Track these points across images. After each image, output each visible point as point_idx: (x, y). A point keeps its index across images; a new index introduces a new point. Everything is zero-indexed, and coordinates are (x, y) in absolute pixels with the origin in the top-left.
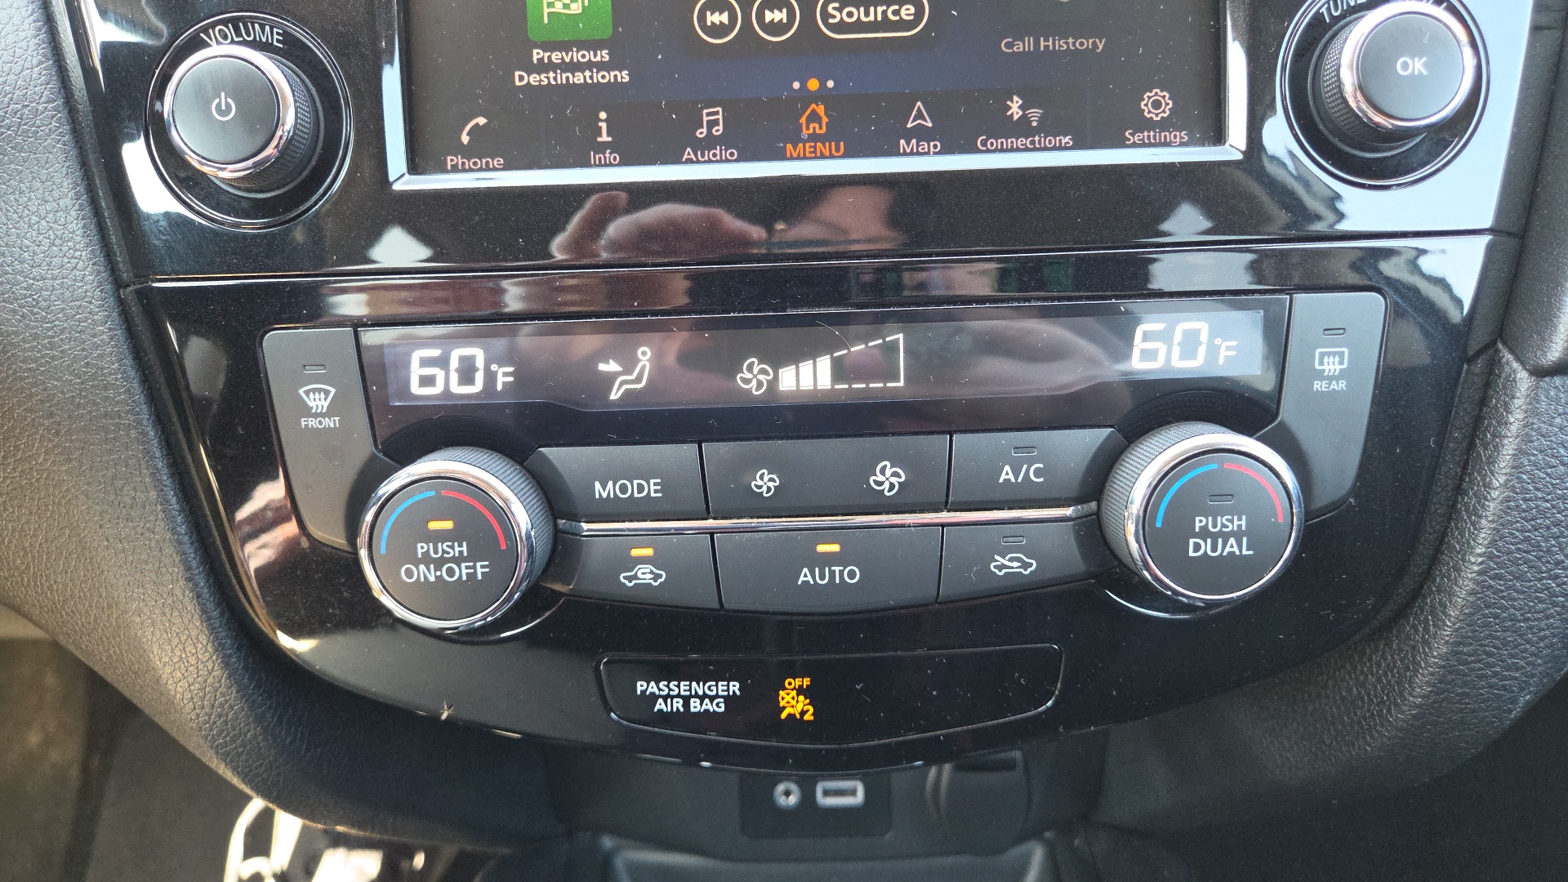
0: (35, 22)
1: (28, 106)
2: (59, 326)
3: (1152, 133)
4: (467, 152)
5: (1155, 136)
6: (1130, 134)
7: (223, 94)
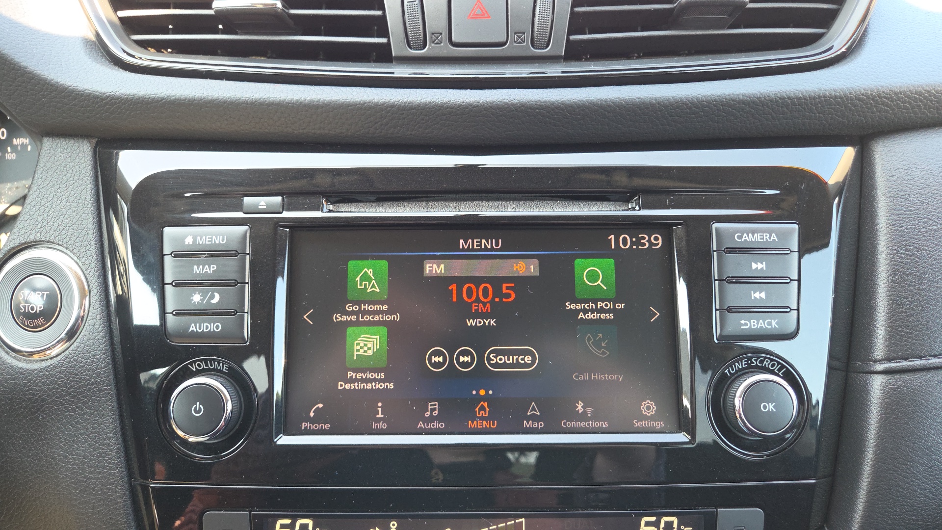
0: (105, 346)
1: (97, 387)
2: (98, 498)
3: (646, 422)
4: (313, 421)
5: (648, 424)
6: (636, 422)
7: (198, 403)
